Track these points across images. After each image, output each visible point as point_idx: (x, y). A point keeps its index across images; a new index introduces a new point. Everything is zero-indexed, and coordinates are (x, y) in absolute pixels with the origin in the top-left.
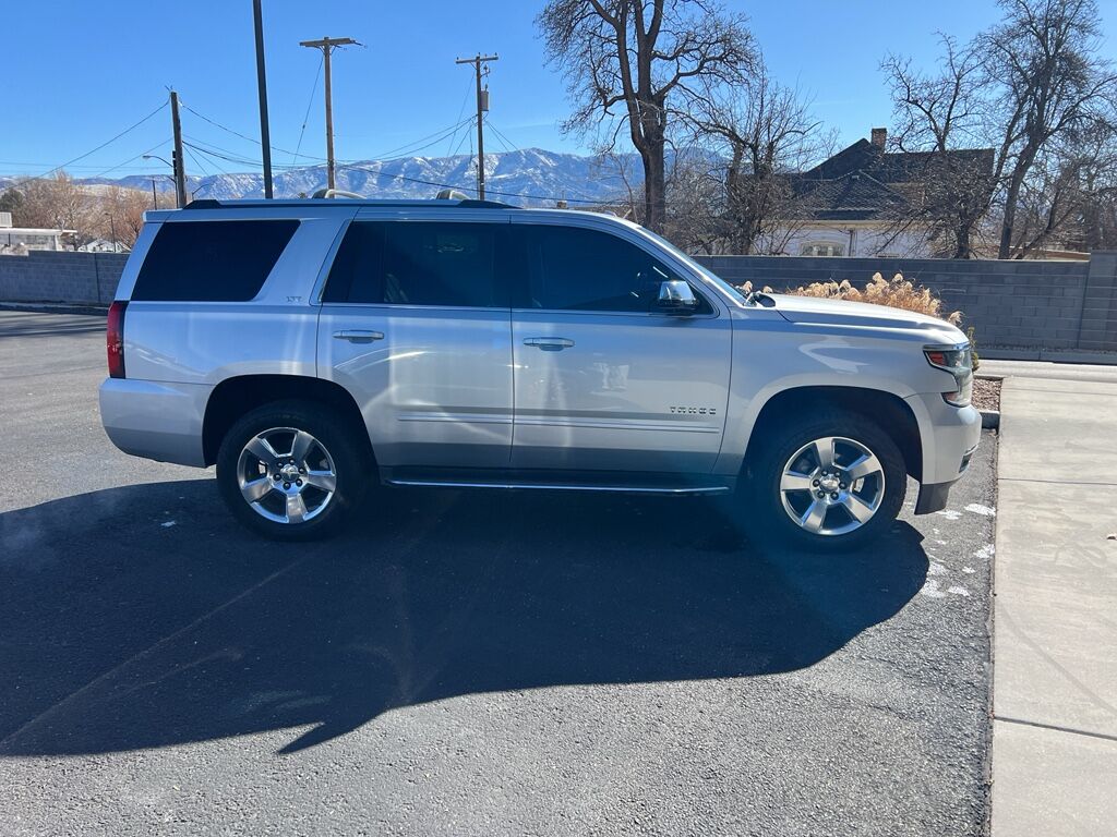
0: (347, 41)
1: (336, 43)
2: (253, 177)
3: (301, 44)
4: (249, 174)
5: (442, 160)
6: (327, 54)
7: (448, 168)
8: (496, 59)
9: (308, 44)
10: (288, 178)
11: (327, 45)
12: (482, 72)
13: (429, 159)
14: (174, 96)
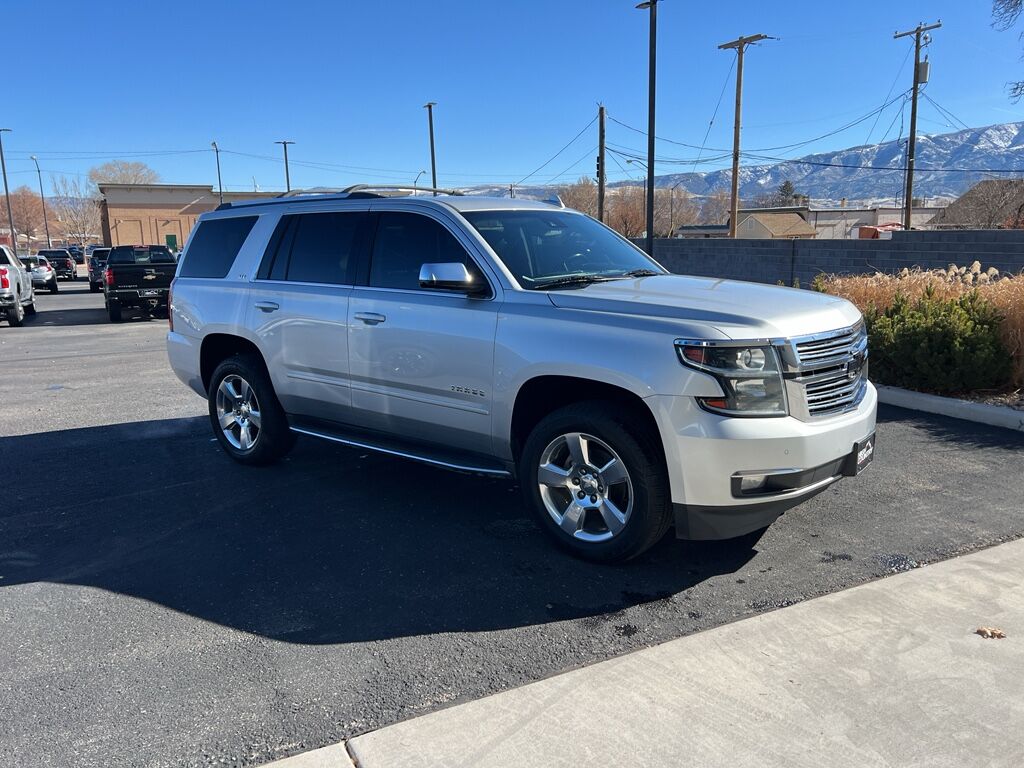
0: (758, 37)
1: (750, 40)
2: (752, 169)
3: (720, 47)
4: (748, 167)
5: (948, 135)
6: (740, 53)
7: (954, 143)
8: (938, 26)
9: (726, 47)
10: (783, 168)
11: (739, 45)
12: (922, 42)
13: (933, 136)
14: (602, 110)
